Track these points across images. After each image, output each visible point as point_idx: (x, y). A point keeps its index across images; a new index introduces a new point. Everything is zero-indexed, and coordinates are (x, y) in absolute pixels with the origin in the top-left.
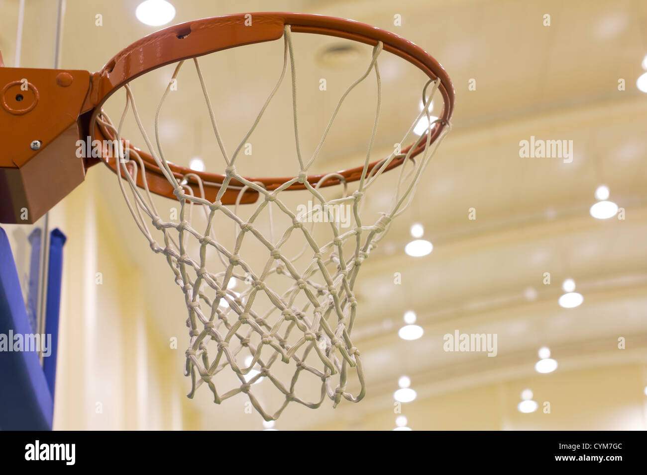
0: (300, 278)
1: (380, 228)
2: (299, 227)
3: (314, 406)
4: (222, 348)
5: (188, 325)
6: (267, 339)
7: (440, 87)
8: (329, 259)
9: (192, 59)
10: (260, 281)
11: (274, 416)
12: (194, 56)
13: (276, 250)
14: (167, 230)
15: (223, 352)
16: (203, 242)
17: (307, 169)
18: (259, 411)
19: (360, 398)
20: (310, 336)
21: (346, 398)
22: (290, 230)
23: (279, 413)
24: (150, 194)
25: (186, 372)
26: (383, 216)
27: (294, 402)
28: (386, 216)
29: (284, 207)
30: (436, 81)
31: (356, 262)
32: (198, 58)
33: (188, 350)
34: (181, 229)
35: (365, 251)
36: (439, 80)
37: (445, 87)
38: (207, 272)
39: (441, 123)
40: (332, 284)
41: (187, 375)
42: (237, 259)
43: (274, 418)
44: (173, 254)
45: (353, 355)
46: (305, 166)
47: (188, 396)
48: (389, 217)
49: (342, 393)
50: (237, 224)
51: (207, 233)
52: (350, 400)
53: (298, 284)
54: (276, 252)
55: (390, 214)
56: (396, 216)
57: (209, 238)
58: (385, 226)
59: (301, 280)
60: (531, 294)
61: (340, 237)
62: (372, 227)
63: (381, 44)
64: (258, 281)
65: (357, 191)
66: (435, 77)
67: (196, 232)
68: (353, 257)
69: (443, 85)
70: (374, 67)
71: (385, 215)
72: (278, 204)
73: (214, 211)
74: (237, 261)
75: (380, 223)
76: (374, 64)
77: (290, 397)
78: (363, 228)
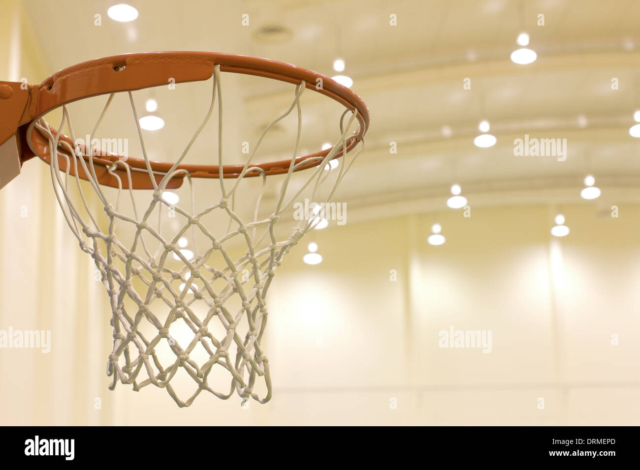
0: (216, 297)
1: (293, 242)
2: (218, 249)
3: (224, 398)
4: (143, 360)
5: (112, 325)
6: (184, 356)
7: (358, 117)
8: (245, 256)
9: (127, 93)
10: (180, 299)
11: (187, 403)
12: (129, 90)
13: (195, 270)
14: (97, 239)
15: (144, 364)
16: (129, 258)
17: (228, 197)
18: (173, 398)
19: (266, 400)
20: (223, 353)
21: (253, 398)
22: (210, 251)
23: (191, 401)
24: (79, 180)
25: (109, 373)
26: (297, 231)
27: (206, 391)
28: (300, 231)
29: (205, 229)
30: (353, 111)
31: (269, 274)
32: (133, 92)
33: (111, 355)
34: (109, 241)
35: (278, 260)
36: (356, 110)
37: (362, 115)
38: (131, 284)
39: (357, 139)
40: (246, 300)
41: (109, 375)
42: (160, 276)
43: (187, 405)
44: (101, 260)
45: (262, 362)
46: (227, 193)
47: (109, 388)
48: (302, 232)
49: (250, 393)
50: (161, 243)
51: (133, 249)
52: (257, 400)
53: (215, 302)
54: (196, 272)
55: (303, 230)
56: (310, 230)
57: (135, 254)
58: (298, 241)
59: (218, 299)
60: (447, 131)
61: (256, 255)
62: (285, 242)
63: (304, 83)
64: (178, 299)
65: (274, 214)
66: (353, 108)
67: (123, 247)
68: (268, 269)
69: (361, 114)
70: (296, 105)
71: (298, 230)
72: (200, 227)
73: (141, 229)
74: (159, 278)
75: (293, 238)
76: (296, 102)
77: (203, 386)
78: (278, 244)
